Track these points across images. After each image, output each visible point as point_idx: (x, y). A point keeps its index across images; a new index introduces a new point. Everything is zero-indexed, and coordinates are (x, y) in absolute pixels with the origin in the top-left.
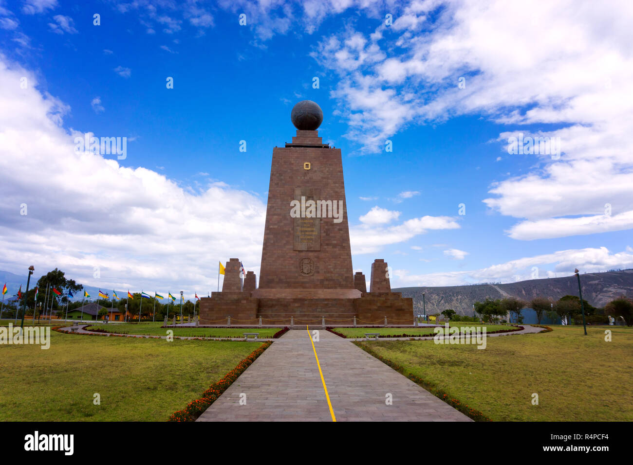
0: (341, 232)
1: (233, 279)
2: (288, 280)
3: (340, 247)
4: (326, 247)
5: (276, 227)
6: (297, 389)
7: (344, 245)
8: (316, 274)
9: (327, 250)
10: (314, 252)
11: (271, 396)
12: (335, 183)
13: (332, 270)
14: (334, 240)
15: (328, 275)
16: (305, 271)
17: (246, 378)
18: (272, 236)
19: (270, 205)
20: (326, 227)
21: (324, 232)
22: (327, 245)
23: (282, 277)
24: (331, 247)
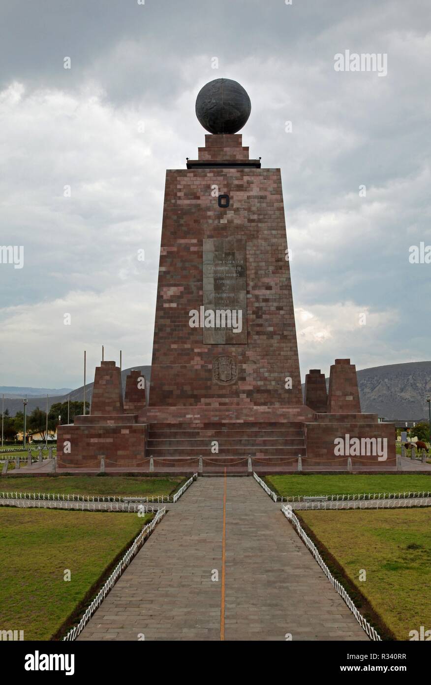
0: (282, 312)
1: (106, 395)
2: (196, 392)
3: (279, 337)
4: (256, 337)
5: (174, 305)
6: (185, 610)
7: (285, 333)
8: (240, 382)
9: (258, 342)
10: (237, 346)
11: (153, 621)
12: (271, 229)
13: (266, 375)
14: (270, 326)
15: (260, 383)
16: (223, 377)
17: (123, 588)
18: (168, 322)
19: (164, 269)
20: (257, 305)
21: (254, 313)
22: (258, 333)
23: (187, 388)
24: (265, 337)
